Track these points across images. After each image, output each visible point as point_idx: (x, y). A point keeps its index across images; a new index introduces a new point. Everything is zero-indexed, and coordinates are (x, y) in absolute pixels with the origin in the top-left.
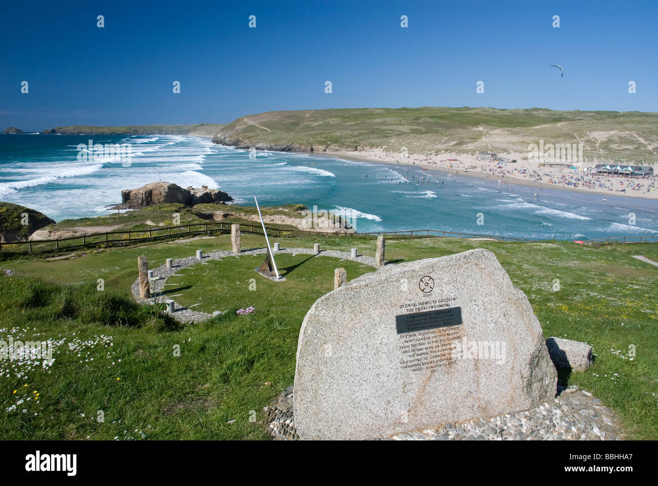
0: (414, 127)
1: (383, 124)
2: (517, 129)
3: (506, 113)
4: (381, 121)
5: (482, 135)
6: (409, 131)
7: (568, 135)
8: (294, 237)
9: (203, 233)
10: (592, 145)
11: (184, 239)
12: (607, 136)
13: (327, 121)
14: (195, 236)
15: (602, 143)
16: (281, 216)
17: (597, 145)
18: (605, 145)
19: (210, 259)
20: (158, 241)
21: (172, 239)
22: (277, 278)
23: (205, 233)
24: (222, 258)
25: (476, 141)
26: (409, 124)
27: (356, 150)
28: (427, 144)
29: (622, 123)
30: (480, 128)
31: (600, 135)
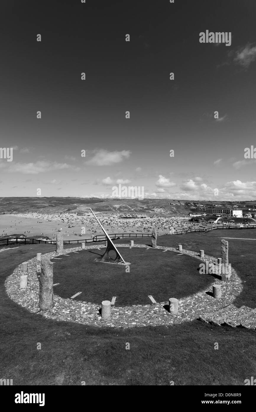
0: (50, 204)
1: (36, 203)
5: (77, 207)
6: (48, 206)
7: (107, 206)
10: (115, 209)
15: (118, 208)
17: (117, 209)
18: (119, 209)
25: (75, 209)
26: (48, 203)
27: (25, 213)
28: (56, 211)
29: (123, 202)
30: (75, 205)
31: (117, 206)
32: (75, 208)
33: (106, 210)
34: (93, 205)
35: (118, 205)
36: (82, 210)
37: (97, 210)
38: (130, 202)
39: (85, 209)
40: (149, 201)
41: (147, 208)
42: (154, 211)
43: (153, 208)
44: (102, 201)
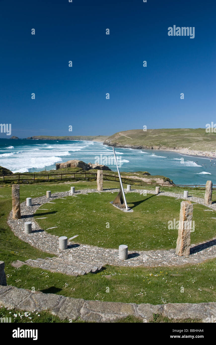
0: (205, 138)
4: (188, 135)
6: (202, 140)
8: (142, 186)
9: (83, 179)
11: (70, 182)
13: (160, 134)
14: (77, 180)
16: (135, 177)
19: (80, 193)
20: (53, 182)
21: (62, 181)
22: (126, 210)
23: (85, 179)
24: (89, 194)
28: (212, 146)
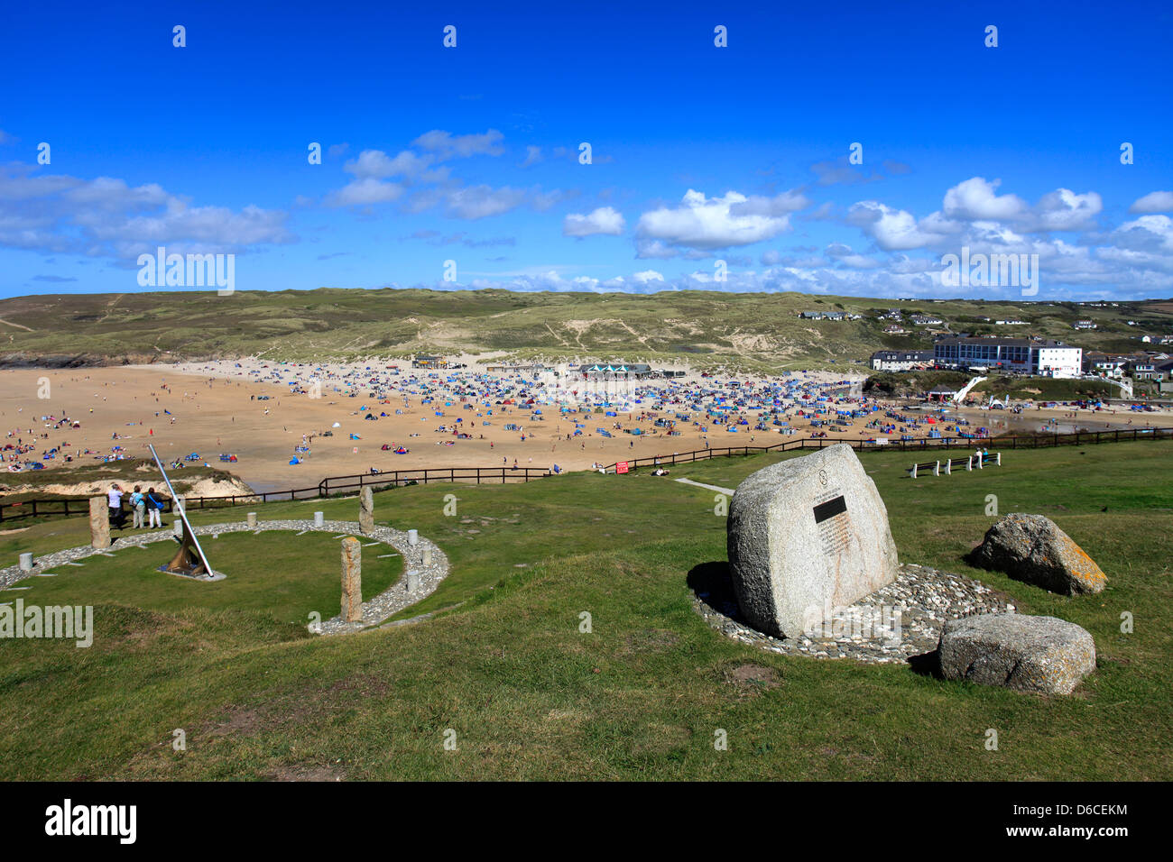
0: (308, 321)
1: (256, 316)
2: (467, 319)
3: (448, 296)
4: (253, 312)
5: (416, 330)
6: (301, 327)
7: (539, 325)
10: (571, 338)
12: (589, 326)
13: (151, 312)
15: (583, 335)
17: (577, 339)
18: (587, 338)
25: (410, 339)
26: (300, 316)
27: (211, 360)
28: (333, 347)
29: (604, 308)
30: (412, 320)
31: (580, 326)
32: (409, 335)
33: (534, 344)
34: (483, 320)
35: (582, 322)
36: (438, 344)
37: (497, 343)
38: (635, 307)
39: (450, 340)
40: (714, 303)
41: (702, 332)
42: (730, 345)
43: (728, 333)
44: (524, 305)
